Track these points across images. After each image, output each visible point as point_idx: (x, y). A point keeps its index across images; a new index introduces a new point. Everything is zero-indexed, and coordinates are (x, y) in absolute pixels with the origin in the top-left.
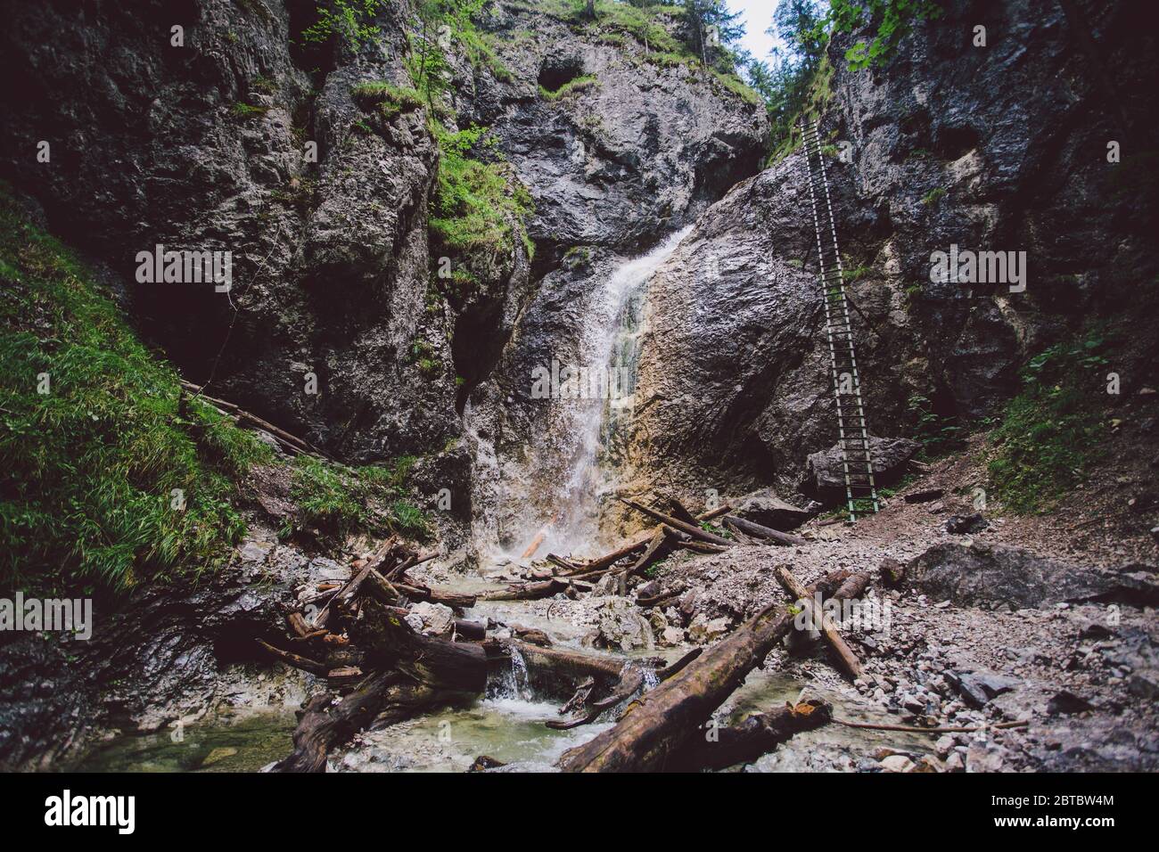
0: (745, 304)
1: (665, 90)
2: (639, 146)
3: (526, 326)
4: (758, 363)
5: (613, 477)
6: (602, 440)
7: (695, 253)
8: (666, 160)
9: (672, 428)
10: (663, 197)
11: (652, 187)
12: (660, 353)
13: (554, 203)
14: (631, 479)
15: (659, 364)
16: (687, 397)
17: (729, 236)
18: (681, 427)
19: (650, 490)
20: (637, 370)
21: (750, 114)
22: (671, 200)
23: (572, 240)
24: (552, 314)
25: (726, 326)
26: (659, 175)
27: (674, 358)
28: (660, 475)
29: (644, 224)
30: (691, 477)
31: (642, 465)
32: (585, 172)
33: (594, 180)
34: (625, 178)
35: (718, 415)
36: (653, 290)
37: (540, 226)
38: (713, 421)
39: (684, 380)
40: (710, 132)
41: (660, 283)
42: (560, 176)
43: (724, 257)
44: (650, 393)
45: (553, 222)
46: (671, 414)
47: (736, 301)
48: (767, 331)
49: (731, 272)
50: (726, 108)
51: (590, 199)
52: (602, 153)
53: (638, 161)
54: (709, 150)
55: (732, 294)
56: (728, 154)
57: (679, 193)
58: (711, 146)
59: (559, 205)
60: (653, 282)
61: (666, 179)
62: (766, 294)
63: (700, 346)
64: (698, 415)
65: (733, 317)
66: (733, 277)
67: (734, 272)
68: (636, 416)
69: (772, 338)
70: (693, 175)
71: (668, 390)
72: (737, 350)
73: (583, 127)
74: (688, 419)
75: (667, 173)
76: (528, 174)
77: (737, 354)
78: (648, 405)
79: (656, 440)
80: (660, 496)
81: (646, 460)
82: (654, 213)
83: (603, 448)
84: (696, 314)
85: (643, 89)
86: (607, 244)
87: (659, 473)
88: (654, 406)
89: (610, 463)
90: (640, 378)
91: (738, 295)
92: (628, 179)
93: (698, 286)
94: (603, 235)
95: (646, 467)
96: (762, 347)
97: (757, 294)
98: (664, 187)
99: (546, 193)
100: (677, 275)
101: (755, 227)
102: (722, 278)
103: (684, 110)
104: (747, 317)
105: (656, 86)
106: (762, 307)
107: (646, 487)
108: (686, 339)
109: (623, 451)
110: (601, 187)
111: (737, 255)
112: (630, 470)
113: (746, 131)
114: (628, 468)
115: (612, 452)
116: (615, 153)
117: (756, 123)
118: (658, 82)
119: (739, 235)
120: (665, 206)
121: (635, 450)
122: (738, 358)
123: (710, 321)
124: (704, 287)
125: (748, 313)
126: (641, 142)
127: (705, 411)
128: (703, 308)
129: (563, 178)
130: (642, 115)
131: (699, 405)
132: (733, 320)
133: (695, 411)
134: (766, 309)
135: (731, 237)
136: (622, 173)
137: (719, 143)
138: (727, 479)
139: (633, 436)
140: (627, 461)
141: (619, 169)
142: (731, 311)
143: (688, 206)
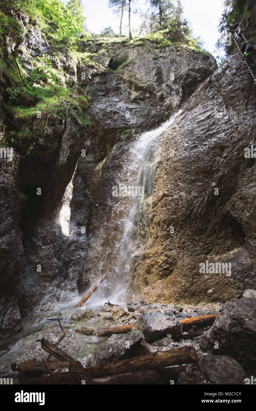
0: (212, 136)
1: (164, 58)
2: (154, 82)
3: (104, 169)
4: (225, 167)
5: (141, 245)
6: (136, 223)
7: (183, 119)
8: (167, 85)
9: (174, 213)
10: (167, 102)
11: (162, 98)
12: (166, 171)
13: (115, 113)
14: (151, 246)
15: (165, 177)
16: (182, 194)
17: (200, 106)
18: (179, 212)
19: (162, 253)
20: (154, 182)
21: (207, 60)
22: (172, 103)
23: (124, 127)
24: (115, 161)
25: (201, 149)
26: (164, 93)
27: (173, 172)
28: (168, 243)
29: (159, 115)
30: (188, 243)
31: (157, 237)
32: (131, 98)
33: (135, 101)
34: (149, 97)
35: (201, 203)
36: (162, 140)
37: (109, 123)
38: (199, 206)
39: (179, 184)
40: (187, 69)
41: (165, 136)
42: (119, 102)
43: (198, 115)
44: (161, 194)
45: (115, 121)
46: (173, 205)
47: (206, 134)
48: (228, 147)
49: (202, 121)
50: (194, 59)
51: (133, 109)
52: (137, 88)
53: (154, 89)
54: (188, 77)
55: (203, 132)
56: (197, 78)
57: (175, 99)
58: (188, 75)
59: (118, 113)
60: (162, 136)
61: (168, 94)
62: (224, 127)
63: (187, 162)
64: (190, 203)
65: (205, 143)
66: (204, 123)
67: (204, 120)
68: (153, 208)
69: (232, 151)
70: (181, 90)
71: (170, 191)
72: (210, 161)
73: (128, 79)
74: (183, 207)
75: (169, 91)
76: (105, 103)
77: (210, 164)
78: (160, 201)
79: (164, 221)
80: (169, 257)
81: (159, 234)
82: (164, 110)
83: (136, 228)
84: (184, 146)
85: (154, 59)
86: (142, 126)
87: (167, 242)
88: (163, 201)
89: (140, 236)
90: (156, 186)
91: (207, 131)
92: (150, 98)
93: (184, 133)
94: (139, 123)
95: (159, 239)
96: (226, 157)
97: (219, 128)
98: (167, 97)
99: (112, 109)
100: (173, 131)
101: (213, 97)
102: (197, 125)
103: (174, 63)
104: (214, 142)
105: (160, 57)
106: (223, 134)
107: (160, 251)
108: (179, 160)
109: (146, 229)
110: (138, 103)
111: (204, 112)
112: (150, 241)
113: (205, 66)
114: (150, 239)
115: (141, 230)
116: (142, 87)
117: (210, 63)
118: (161, 55)
119: (205, 104)
120: (169, 106)
121: (153, 228)
122: (211, 166)
123: (192, 148)
124: (188, 132)
125: (214, 139)
126: (154, 80)
127: (194, 201)
128: (188, 143)
129: (121, 102)
130: (154, 69)
131: (190, 198)
132: (205, 145)
133: (187, 201)
134: (225, 135)
135: (201, 106)
136: (147, 95)
137: (193, 73)
138: (212, 242)
139: (152, 220)
140: (149, 235)
141: (146, 94)
142: (204, 141)
143: (180, 104)
